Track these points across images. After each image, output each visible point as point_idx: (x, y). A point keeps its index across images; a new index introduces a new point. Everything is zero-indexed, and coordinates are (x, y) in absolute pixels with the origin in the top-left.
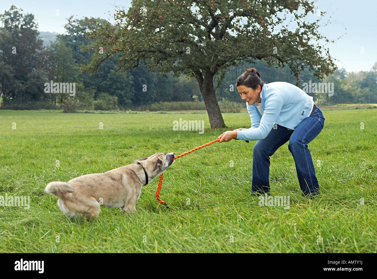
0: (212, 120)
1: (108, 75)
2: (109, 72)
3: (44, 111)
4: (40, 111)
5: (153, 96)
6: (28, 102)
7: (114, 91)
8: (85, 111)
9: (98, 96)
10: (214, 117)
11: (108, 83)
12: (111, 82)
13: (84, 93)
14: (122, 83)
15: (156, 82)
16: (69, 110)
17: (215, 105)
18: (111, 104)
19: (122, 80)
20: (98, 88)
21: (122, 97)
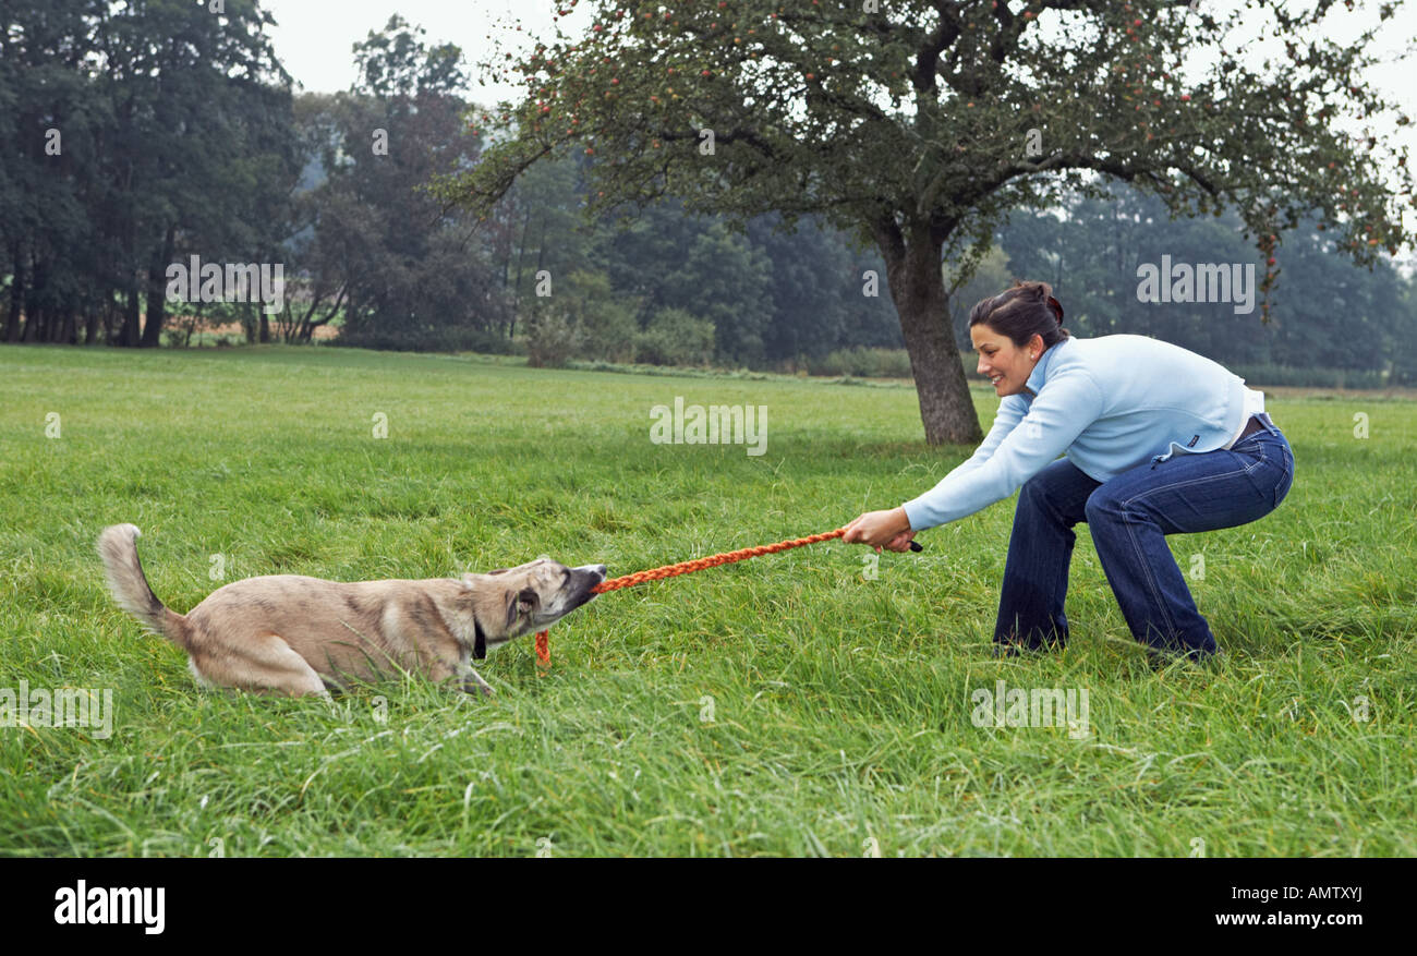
0: (932, 410)
1: (691, 251)
2: (694, 243)
3: (468, 359)
4: (455, 358)
5: (836, 328)
6: (423, 326)
7: (706, 303)
8: (598, 363)
9: (653, 316)
10: (938, 398)
11: (689, 278)
12: (697, 275)
13: (608, 306)
14: (735, 279)
15: (847, 283)
16: (546, 357)
17: (945, 353)
18: (692, 346)
19: (733, 269)
20: (658, 292)
21: (732, 326)
